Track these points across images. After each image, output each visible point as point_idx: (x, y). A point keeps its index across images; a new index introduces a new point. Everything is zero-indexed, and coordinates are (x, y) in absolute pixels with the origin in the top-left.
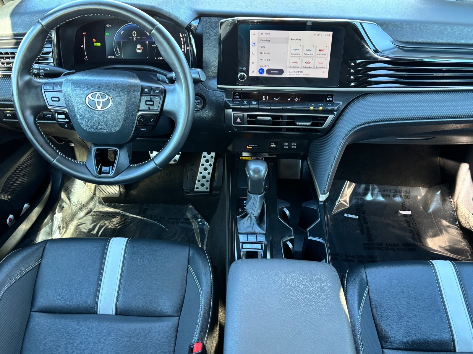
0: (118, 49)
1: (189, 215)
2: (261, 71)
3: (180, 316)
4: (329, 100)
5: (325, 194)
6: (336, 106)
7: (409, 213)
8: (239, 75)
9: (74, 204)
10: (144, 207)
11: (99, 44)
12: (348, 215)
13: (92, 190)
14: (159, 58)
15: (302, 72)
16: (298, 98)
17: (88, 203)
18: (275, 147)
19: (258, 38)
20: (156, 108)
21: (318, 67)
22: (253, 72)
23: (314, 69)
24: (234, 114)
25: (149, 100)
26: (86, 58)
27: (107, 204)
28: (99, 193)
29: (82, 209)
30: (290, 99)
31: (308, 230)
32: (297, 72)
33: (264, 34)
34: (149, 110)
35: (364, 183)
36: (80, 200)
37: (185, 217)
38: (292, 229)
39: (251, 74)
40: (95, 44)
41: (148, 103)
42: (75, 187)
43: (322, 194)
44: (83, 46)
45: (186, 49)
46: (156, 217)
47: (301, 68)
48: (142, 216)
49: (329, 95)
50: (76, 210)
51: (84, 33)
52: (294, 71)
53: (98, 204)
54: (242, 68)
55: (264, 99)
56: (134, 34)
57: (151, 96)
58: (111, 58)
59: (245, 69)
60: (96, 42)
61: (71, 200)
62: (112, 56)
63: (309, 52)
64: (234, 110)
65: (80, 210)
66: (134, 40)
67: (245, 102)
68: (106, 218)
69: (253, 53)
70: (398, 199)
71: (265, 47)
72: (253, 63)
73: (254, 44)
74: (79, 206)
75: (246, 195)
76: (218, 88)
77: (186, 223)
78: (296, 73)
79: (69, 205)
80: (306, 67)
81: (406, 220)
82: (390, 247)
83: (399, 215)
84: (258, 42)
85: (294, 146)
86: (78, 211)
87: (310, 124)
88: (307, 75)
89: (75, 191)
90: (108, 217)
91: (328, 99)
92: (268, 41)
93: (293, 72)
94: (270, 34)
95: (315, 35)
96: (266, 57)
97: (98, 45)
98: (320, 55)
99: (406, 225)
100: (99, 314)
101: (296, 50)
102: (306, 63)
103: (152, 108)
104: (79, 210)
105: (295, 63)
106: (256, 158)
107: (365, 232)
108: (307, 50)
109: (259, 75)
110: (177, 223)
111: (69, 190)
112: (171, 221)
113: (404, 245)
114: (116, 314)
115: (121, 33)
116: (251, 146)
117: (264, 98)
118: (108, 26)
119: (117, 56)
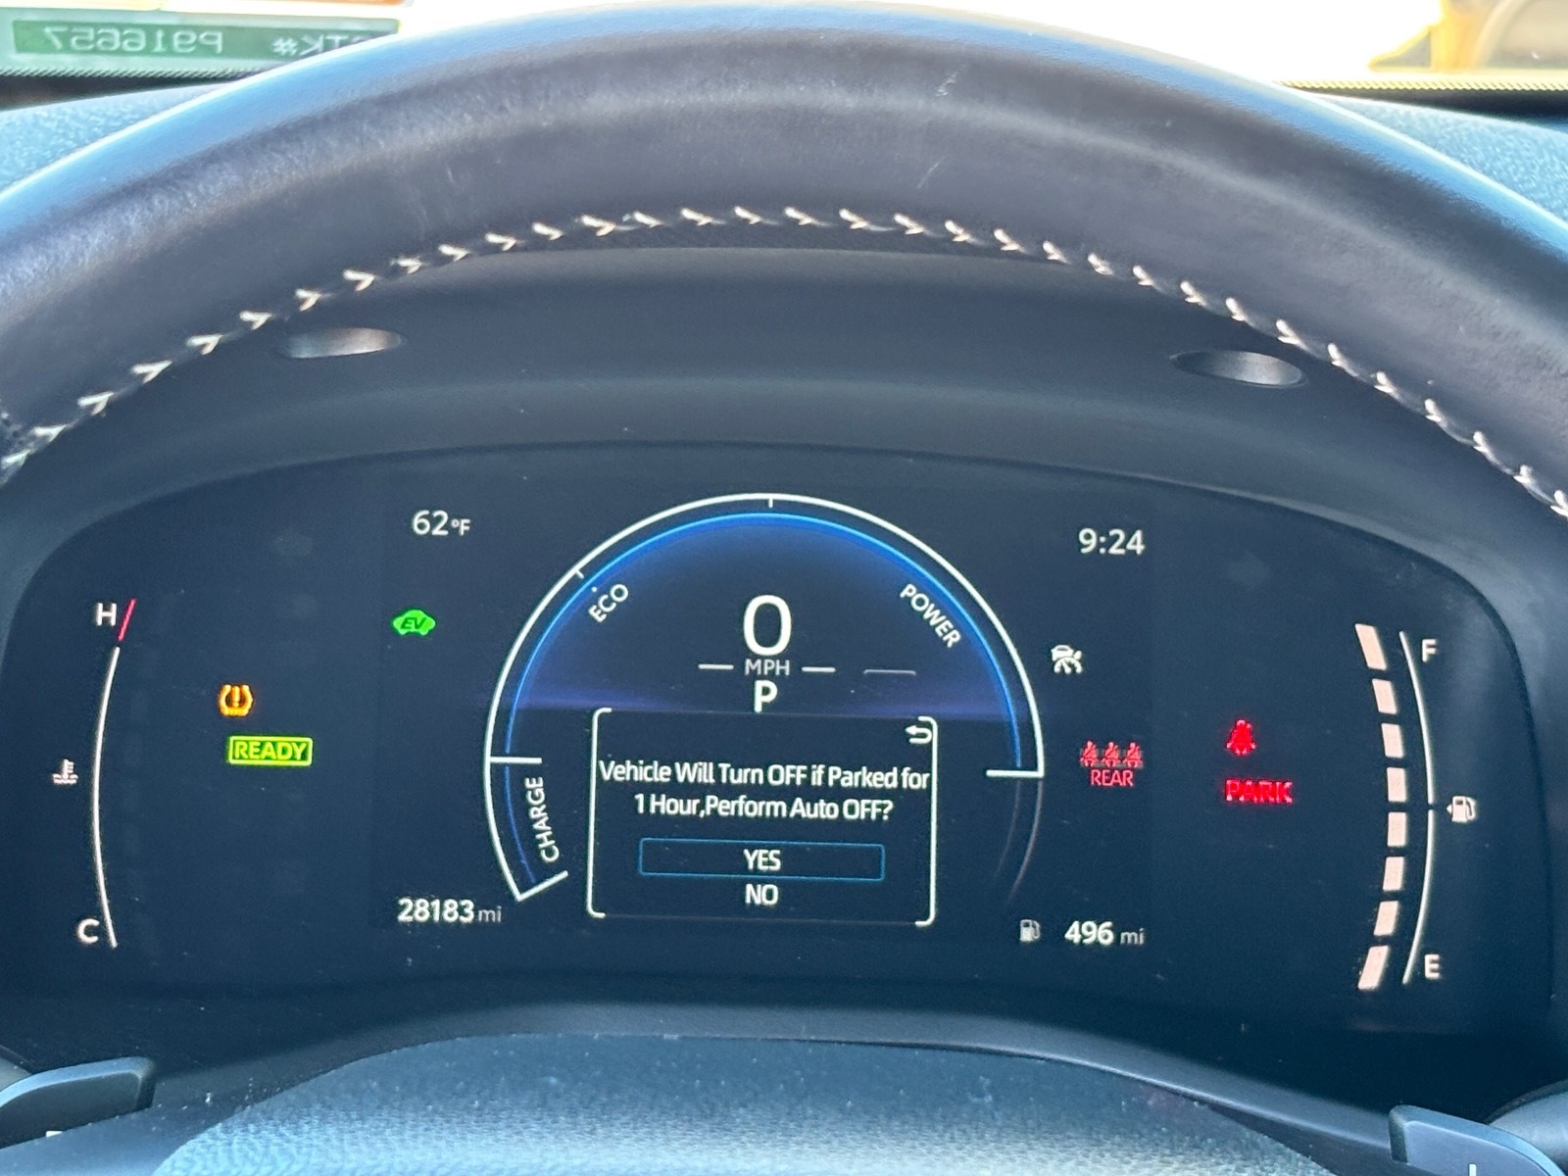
0: (538, 813)
11: (289, 751)
14: (1073, 934)
26: (100, 931)
40: (245, 751)
44: (83, 769)
45: (1444, 818)
51: (106, 614)
56: (768, 628)
58: (433, 929)
62: (451, 905)
66: (764, 695)
97: (283, 761)
115: (598, 614)
118: (435, 522)
119: (520, 897)
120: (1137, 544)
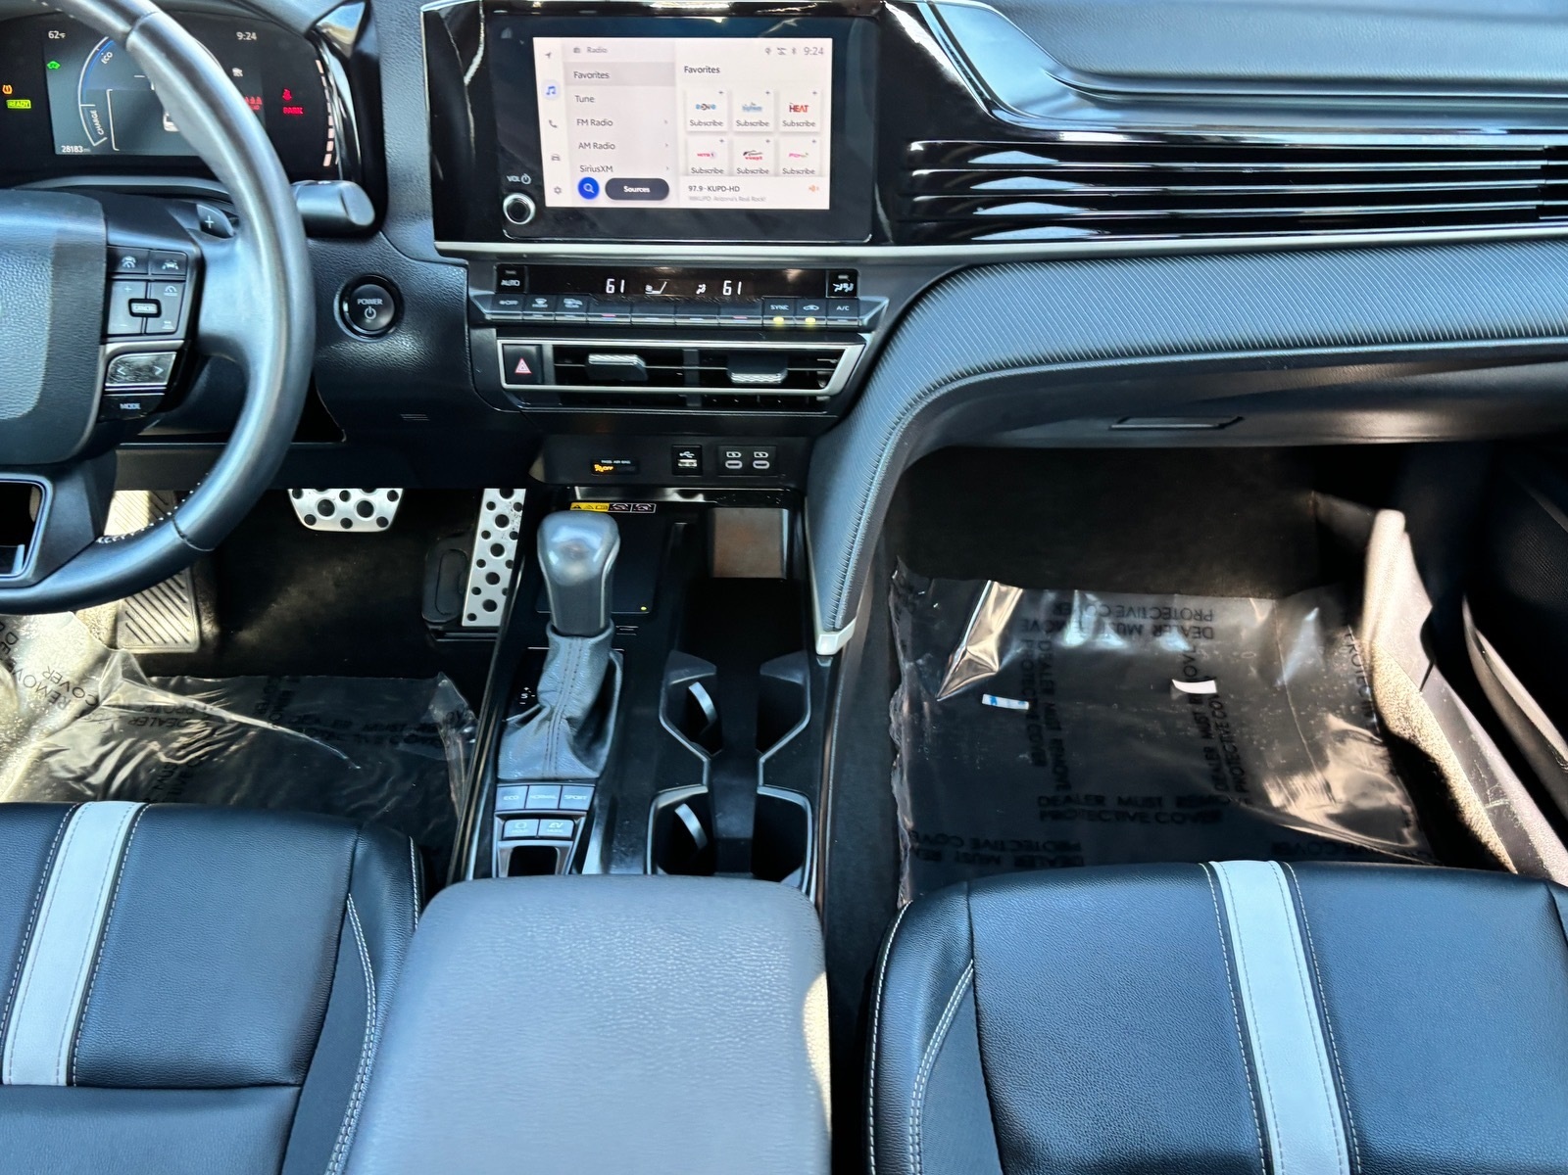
0: (96, 121)
1: (438, 713)
2: (588, 187)
3: (301, 1085)
4: (842, 292)
5: (835, 630)
6: (865, 313)
7: (1208, 688)
8: (507, 202)
9: (30, 682)
10: (283, 687)
11: (24, 104)
12: (994, 701)
13: (105, 632)
15: (735, 189)
16: (734, 286)
17: (85, 677)
18: (695, 465)
19: (566, 66)
20: (168, 326)
21: (792, 172)
22: (558, 190)
23: (778, 178)
24: (503, 345)
25: (143, 297)
27: (154, 679)
28: (127, 640)
29: (62, 699)
30: (702, 289)
31: (762, 760)
32: (719, 188)
33: (584, 50)
34: (146, 334)
35: (1052, 588)
36: (56, 665)
37: (424, 719)
38: (705, 759)
39: (552, 200)
40: (12, 104)
41: (138, 308)
42: (30, 623)
43: (827, 630)
46: (318, 721)
47: (731, 174)
48: (269, 720)
49: (843, 272)
50: (37, 702)
52: (705, 186)
53: (119, 679)
54: (517, 179)
55: (610, 289)
57: (148, 281)
58: (73, 155)
59: (526, 179)
60: (16, 96)
61: (16, 668)
62: (76, 147)
63: (753, 117)
64: (505, 329)
65: (53, 703)
67: (541, 302)
68: (147, 728)
69: (550, 122)
70: (1174, 642)
71: (591, 100)
72: (556, 158)
73: (552, 90)
74: (48, 690)
75: (546, 642)
76: (442, 253)
77: (424, 740)
78: (712, 194)
79: (11, 685)
80: (746, 171)
81: (1195, 713)
82: (1132, 811)
83: (1175, 696)
84: (567, 83)
85: (762, 461)
86: (47, 707)
87: (777, 378)
88: (753, 199)
89: (34, 635)
90: (152, 725)
91: (839, 288)
92: (602, 76)
93: (701, 188)
94: (604, 51)
95: (768, 51)
96: (601, 135)
97: (23, 107)
98: (792, 124)
99: (1193, 731)
100: (10, 1086)
101: (705, 107)
102: (747, 156)
103: (153, 325)
104: (50, 701)
105: (708, 155)
106: (630, 506)
107: (1049, 756)
108: (745, 108)
109: (581, 202)
110: (394, 742)
111: (7, 631)
112: (372, 734)
113: (1180, 802)
114: (70, 1083)
115: (105, 61)
116: (610, 462)
117: (608, 285)
118: (55, 34)
119: (94, 145)
120: (254, 37)
